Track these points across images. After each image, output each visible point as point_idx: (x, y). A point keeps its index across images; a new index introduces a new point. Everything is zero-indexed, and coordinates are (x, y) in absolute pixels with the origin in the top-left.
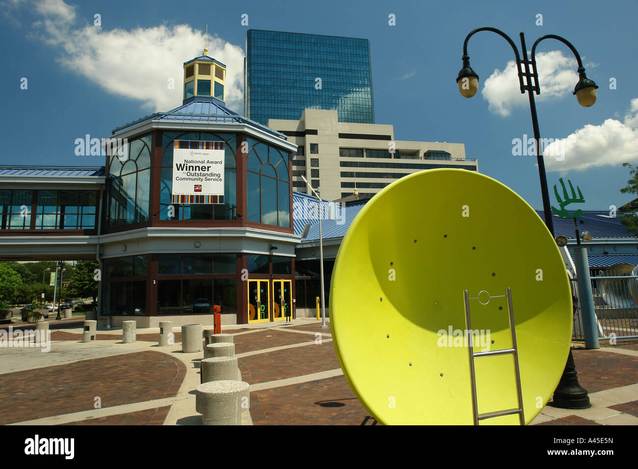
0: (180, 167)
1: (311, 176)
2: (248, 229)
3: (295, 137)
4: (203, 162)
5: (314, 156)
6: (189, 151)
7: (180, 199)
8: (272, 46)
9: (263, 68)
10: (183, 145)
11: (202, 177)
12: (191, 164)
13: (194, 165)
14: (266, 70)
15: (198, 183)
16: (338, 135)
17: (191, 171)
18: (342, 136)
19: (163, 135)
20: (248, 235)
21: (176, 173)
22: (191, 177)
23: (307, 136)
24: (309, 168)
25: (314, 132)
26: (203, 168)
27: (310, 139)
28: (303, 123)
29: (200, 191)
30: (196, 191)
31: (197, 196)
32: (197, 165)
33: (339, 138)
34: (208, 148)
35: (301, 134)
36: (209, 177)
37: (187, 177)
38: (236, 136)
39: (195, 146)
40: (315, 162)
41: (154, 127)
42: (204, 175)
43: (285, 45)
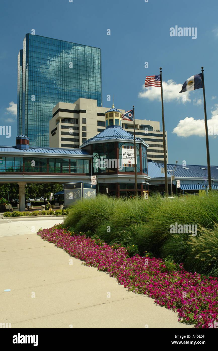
0: (124, 155)
1: (82, 136)
2: (145, 175)
3: (73, 113)
4: (131, 153)
5: (84, 125)
6: (126, 149)
7: (125, 165)
8: (42, 47)
9: (36, 60)
10: (125, 147)
11: (130, 158)
12: (127, 154)
13: (128, 154)
14: (38, 61)
15: (130, 160)
16: (97, 114)
17: (127, 156)
18: (99, 114)
19: (119, 144)
20: (145, 177)
21: (123, 157)
22: (127, 158)
23: (81, 113)
24: (81, 132)
25: (84, 112)
26: (131, 155)
27: (82, 115)
28: (78, 106)
29: (130, 163)
30: (129, 162)
31: (129, 164)
32: (129, 154)
33: (98, 115)
34: (132, 149)
35: (77, 112)
36: (132, 158)
37: (126, 158)
38: (139, 145)
39: (128, 148)
40: (84, 128)
41: (117, 141)
42: (131, 157)
43: (50, 47)
